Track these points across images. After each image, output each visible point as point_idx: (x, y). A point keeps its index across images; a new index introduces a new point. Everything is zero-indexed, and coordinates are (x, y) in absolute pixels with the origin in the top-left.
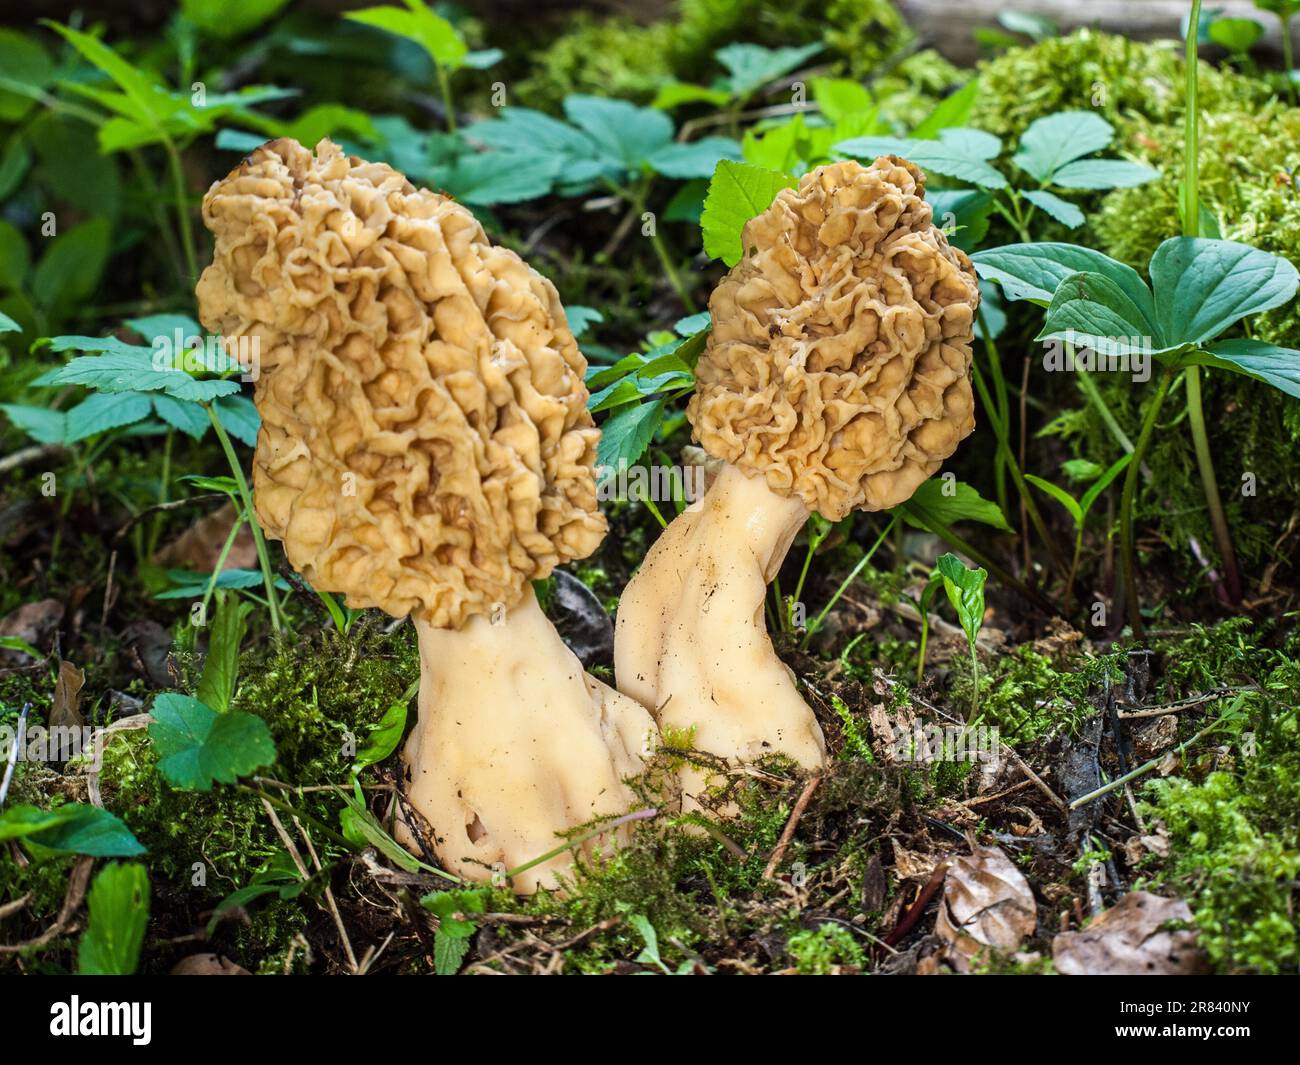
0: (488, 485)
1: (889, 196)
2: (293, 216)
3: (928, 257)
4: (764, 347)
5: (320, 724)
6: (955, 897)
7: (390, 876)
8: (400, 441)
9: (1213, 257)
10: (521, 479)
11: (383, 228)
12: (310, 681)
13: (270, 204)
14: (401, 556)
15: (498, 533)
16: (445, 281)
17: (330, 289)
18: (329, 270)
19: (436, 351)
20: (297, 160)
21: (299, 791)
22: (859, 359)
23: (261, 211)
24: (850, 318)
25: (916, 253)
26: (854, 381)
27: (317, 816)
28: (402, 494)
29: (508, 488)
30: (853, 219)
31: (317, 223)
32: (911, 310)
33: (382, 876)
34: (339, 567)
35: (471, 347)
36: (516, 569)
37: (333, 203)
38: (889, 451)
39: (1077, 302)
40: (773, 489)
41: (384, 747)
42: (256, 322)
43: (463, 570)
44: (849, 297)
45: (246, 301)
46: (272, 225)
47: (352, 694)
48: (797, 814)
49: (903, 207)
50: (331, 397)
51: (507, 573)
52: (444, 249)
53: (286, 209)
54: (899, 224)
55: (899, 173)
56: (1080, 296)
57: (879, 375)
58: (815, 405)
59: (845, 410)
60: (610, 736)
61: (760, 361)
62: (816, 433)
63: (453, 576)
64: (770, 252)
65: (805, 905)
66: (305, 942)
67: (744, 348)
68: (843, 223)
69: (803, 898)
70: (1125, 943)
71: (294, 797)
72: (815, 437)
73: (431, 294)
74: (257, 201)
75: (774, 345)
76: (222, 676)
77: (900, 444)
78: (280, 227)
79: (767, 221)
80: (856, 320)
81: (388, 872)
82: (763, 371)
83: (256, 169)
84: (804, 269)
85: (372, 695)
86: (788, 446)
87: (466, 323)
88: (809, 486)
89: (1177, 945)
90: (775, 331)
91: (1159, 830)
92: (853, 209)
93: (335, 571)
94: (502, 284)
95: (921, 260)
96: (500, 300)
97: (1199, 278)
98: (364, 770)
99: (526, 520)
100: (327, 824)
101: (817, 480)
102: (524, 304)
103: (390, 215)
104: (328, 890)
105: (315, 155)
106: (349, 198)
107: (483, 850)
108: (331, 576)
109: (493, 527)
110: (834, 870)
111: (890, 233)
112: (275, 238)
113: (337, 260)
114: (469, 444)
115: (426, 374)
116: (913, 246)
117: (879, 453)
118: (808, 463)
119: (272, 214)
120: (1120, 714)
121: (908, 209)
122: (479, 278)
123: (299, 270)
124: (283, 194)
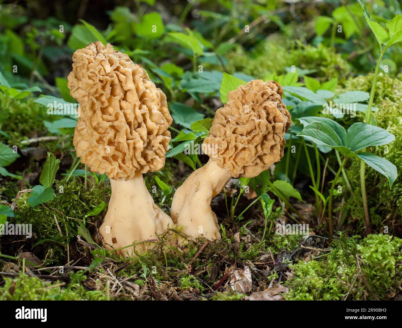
0: (129, 141)
1: (267, 90)
2: (94, 61)
3: (273, 108)
4: (225, 126)
5: (77, 201)
6: (232, 278)
7: (83, 243)
8: (107, 124)
9: (371, 130)
10: (138, 141)
11: (115, 68)
12: (78, 190)
13: (88, 56)
14: (102, 156)
15: (129, 155)
16: (130, 85)
17: (97, 81)
18: (98, 75)
19: (124, 103)
20: (100, 47)
21: (67, 218)
22: (249, 133)
23: (85, 57)
24: (247, 121)
25: (270, 106)
26: (245, 138)
27: (71, 225)
28: (106, 139)
29: (134, 143)
30: (256, 95)
31: (98, 63)
32: (264, 121)
33: (81, 242)
34: (89, 158)
35: (133, 104)
36: (134, 167)
37: (104, 58)
38: (251, 159)
39: (316, 130)
40: (218, 165)
41: (95, 213)
42: (79, 88)
43: (119, 164)
44: (249, 115)
45: (77, 81)
46: (87, 62)
47: (90, 196)
48: (200, 252)
49: (270, 94)
50: (93, 110)
51: (131, 166)
52: (131, 77)
53: (92, 58)
54: (268, 99)
55: (273, 86)
56: (317, 129)
57: (253, 138)
58: (233, 143)
59: (240, 146)
60: (158, 222)
61: (222, 129)
62: (232, 151)
63: (116, 164)
64: (233, 101)
65: (190, 271)
66: (52, 251)
67: (219, 125)
68: (252, 95)
69: (190, 269)
70: (268, 295)
71: (65, 218)
72: (232, 152)
73: (126, 88)
74: (85, 55)
75: (227, 126)
76: (49, 179)
77: (255, 158)
78: (89, 63)
79: (235, 92)
80: (249, 122)
81: (83, 241)
82: (223, 133)
83: (87, 47)
84: (241, 107)
85: (96, 198)
86: (224, 153)
87: (133, 98)
88: (228, 166)
89: (282, 298)
90: (228, 122)
91: (292, 271)
92: (256, 92)
93: (88, 159)
94: (148, 91)
95: (271, 109)
96: (146, 95)
97: (363, 134)
98: (88, 217)
99: (138, 154)
100: (73, 228)
101: (231, 165)
102: (152, 97)
103: (119, 65)
104: (68, 245)
105: (106, 47)
106: (108, 58)
107: (116, 246)
108: (86, 159)
109: (128, 152)
110: (205, 268)
111: (265, 100)
112: (87, 66)
113: (102, 74)
114: (125, 128)
115: (119, 108)
116: (270, 105)
117: (248, 160)
118: (229, 160)
119: (87, 59)
120: (302, 246)
121: (272, 95)
122: (142, 87)
123: (90, 74)
124: (92, 54)
